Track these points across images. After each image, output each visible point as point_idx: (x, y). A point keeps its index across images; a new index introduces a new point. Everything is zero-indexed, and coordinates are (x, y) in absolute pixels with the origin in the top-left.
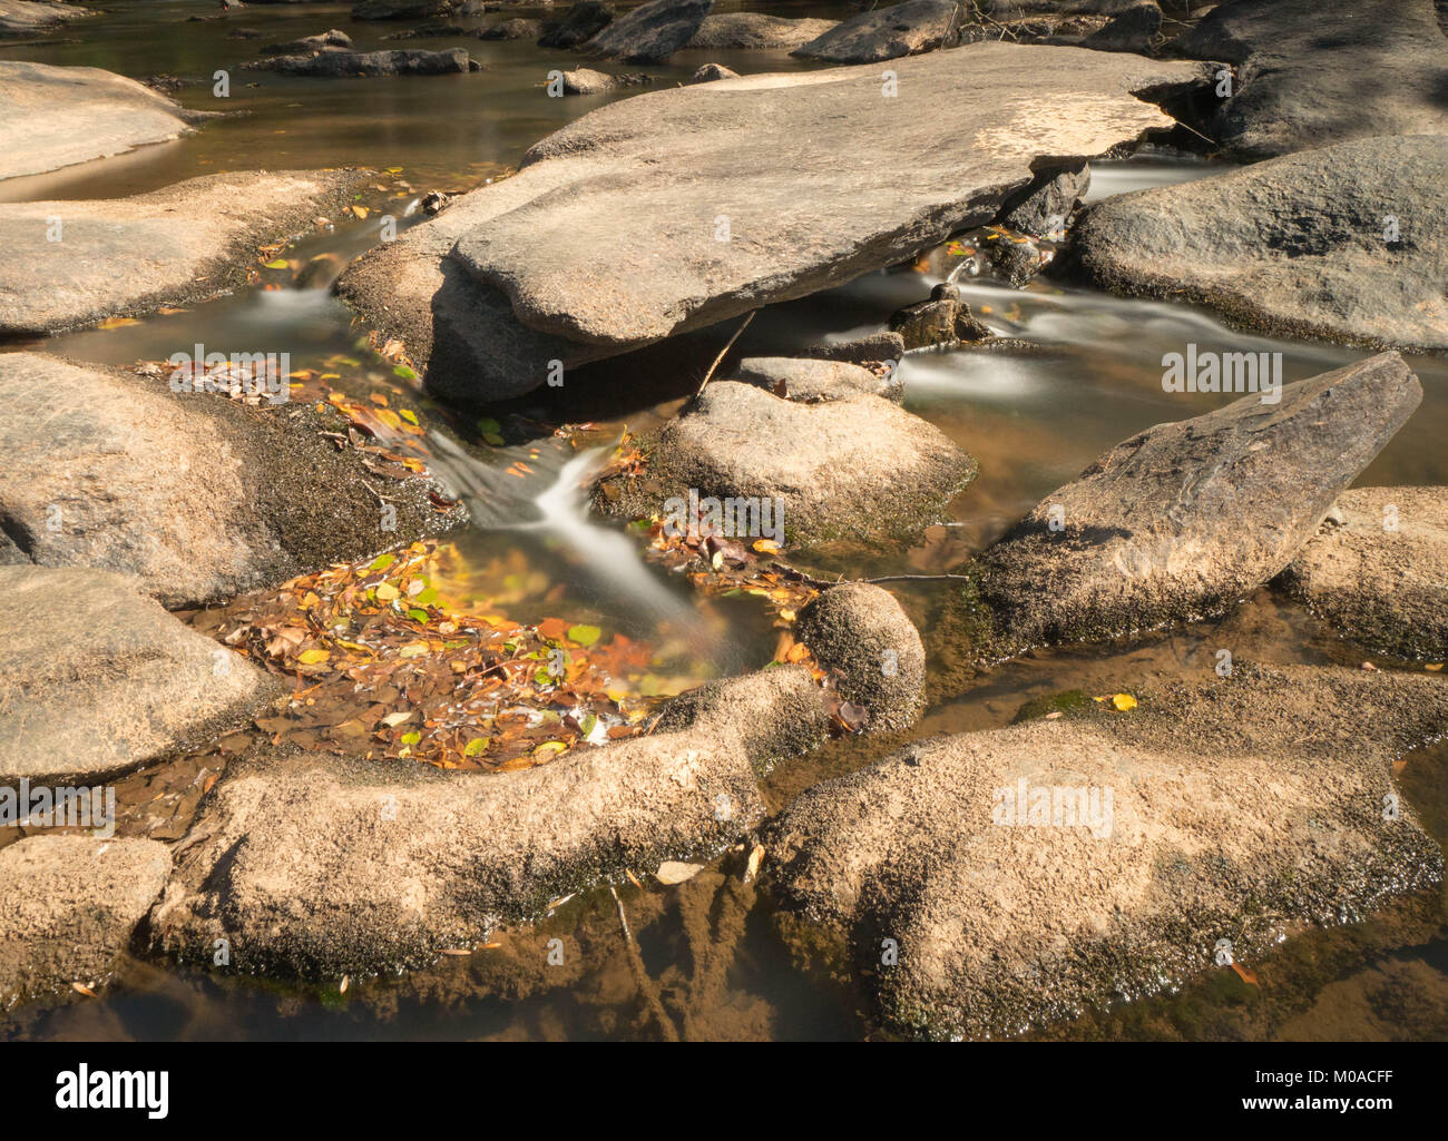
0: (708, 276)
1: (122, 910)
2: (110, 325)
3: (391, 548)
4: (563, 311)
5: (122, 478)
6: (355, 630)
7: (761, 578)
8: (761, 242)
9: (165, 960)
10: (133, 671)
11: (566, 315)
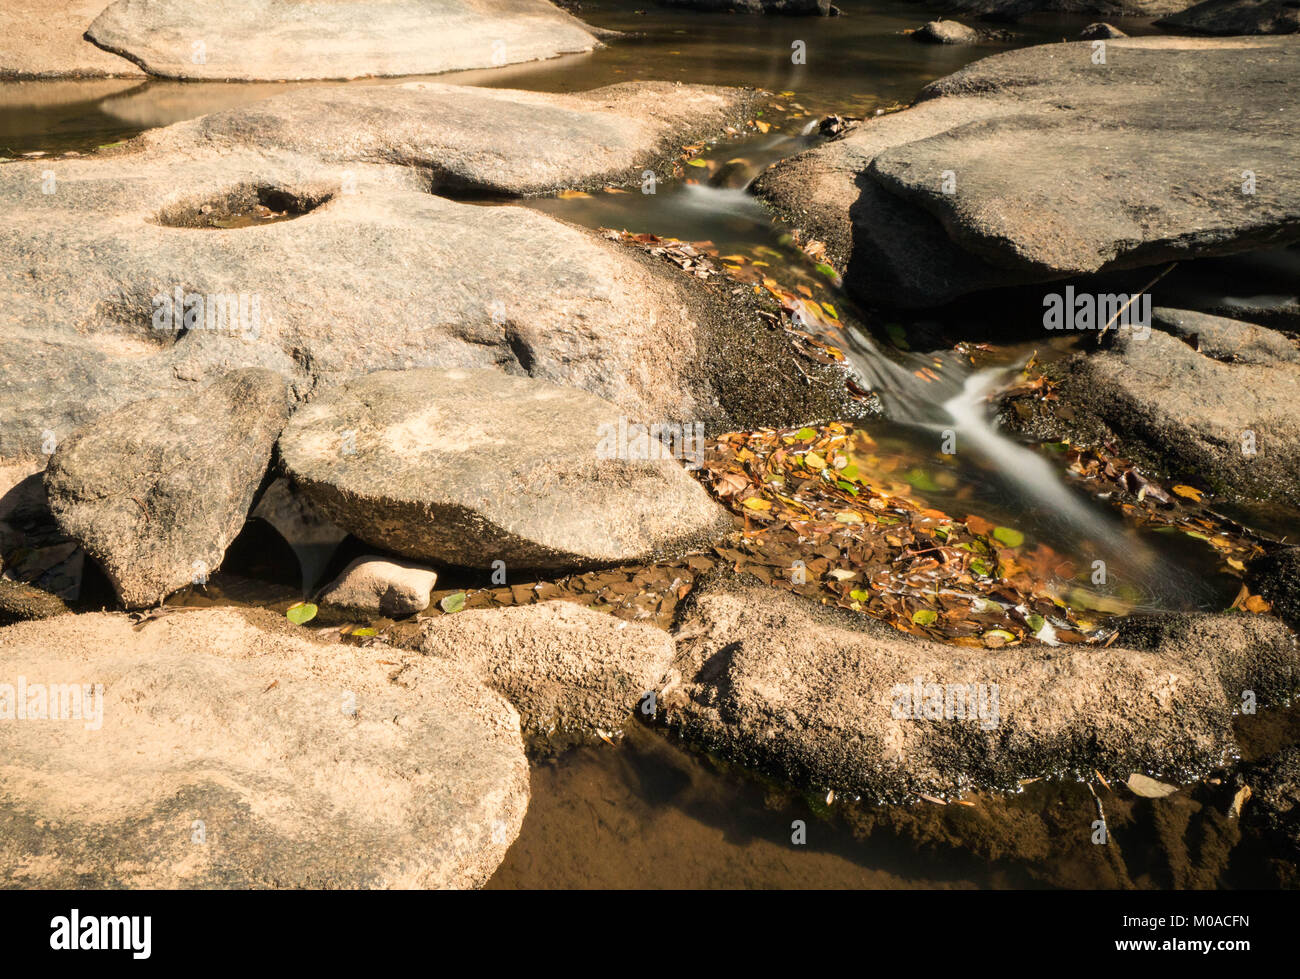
0: (1144, 221)
1: (639, 679)
2: (568, 195)
3: (812, 423)
4: (1002, 235)
5: (605, 321)
6: (791, 489)
7: (1193, 522)
8: (1205, 194)
9: (666, 732)
10: (636, 483)
11: (1005, 239)
